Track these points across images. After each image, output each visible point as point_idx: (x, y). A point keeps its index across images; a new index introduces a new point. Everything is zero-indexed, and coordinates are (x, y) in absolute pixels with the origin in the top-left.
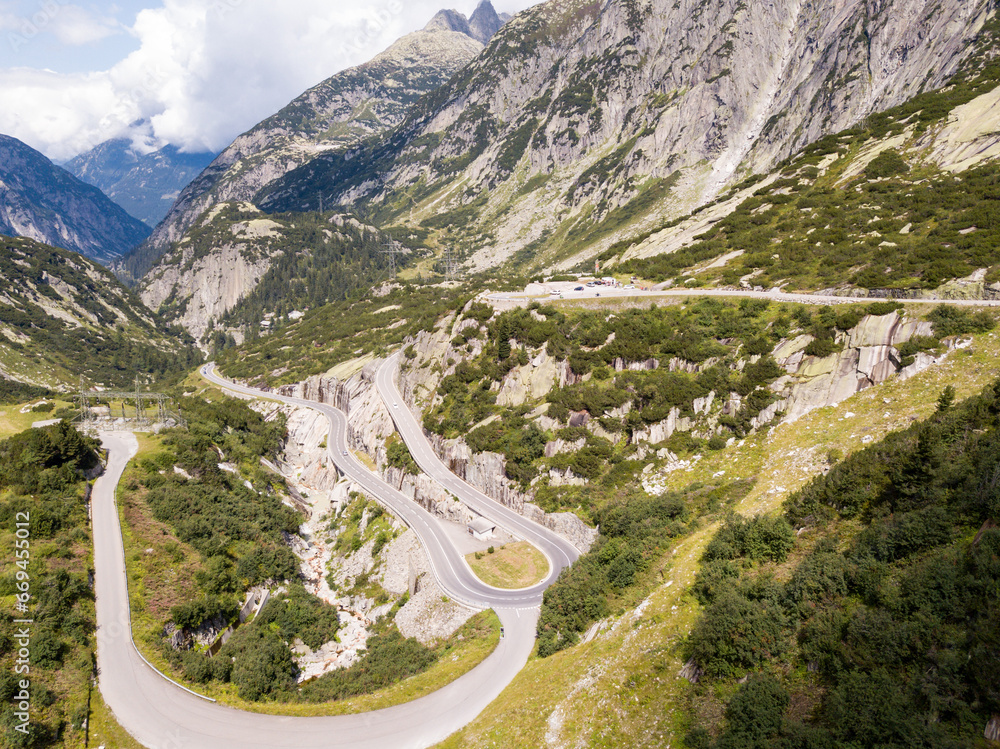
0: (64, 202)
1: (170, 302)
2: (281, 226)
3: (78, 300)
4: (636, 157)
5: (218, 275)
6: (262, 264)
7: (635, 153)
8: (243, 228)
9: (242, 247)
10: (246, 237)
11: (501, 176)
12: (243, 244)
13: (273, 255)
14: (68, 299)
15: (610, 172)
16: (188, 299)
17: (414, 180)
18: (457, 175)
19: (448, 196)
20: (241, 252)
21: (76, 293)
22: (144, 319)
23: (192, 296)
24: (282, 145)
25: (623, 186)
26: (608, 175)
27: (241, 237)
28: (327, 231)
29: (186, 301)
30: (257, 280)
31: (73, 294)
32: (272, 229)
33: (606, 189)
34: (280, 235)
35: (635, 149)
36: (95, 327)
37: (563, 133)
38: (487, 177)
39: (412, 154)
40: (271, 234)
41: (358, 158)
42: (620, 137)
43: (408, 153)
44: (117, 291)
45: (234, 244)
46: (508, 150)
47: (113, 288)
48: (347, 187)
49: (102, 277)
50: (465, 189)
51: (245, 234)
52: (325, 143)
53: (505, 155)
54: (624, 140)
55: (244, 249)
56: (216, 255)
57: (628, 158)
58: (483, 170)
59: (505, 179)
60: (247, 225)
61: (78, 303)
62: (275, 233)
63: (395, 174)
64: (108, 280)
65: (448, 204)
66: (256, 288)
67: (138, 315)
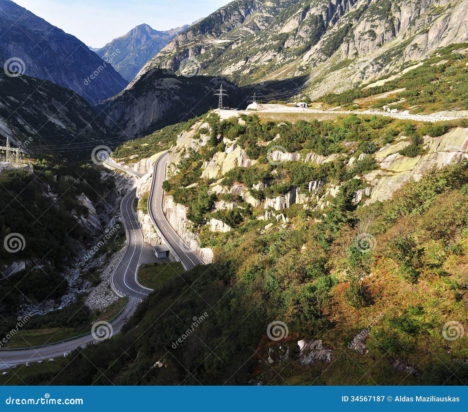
0: (92, 70)
1: (120, 122)
2: (181, 82)
3: (68, 115)
4: (413, 48)
5: (144, 108)
6: (167, 103)
7: (412, 46)
8: (160, 82)
9: (157, 93)
10: (160, 88)
11: (321, 59)
12: (158, 92)
13: (174, 99)
14: (62, 114)
15: (393, 58)
16: (128, 121)
17: (270, 61)
18: (295, 58)
19: (286, 71)
20: (157, 96)
21: (67, 111)
22: (101, 129)
23: (130, 119)
24: (200, 40)
25: (400, 68)
26: (392, 60)
27: (158, 87)
28: (207, 87)
29: (127, 122)
30: (163, 112)
31: (66, 111)
32: (175, 84)
33: (389, 69)
34: (179, 87)
35: (413, 43)
36: (73, 130)
37: (366, 33)
38: (313, 60)
39: (270, 45)
40: (174, 86)
41: (240, 48)
42: (405, 36)
43: (268, 44)
44: (89, 113)
45: (154, 91)
46: (328, 43)
47: (87, 110)
48: (230, 64)
49: (83, 104)
50: (298, 67)
51: (160, 86)
52: (225, 39)
53: (326, 46)
54: (407, 38)
55: (158, 94)
56: (145, 97)
57: (408, 49)
58: (311, 55)
59: (324, 61)
60: (162, 81)
61: (67, 116)
62: (177, 86)
63: (259, 57)
64: (85, 106)
65: (285, 75)
66: (163, 116)
67: (98, 126)
